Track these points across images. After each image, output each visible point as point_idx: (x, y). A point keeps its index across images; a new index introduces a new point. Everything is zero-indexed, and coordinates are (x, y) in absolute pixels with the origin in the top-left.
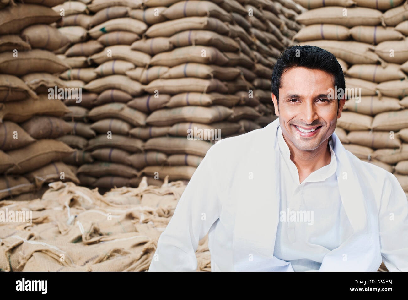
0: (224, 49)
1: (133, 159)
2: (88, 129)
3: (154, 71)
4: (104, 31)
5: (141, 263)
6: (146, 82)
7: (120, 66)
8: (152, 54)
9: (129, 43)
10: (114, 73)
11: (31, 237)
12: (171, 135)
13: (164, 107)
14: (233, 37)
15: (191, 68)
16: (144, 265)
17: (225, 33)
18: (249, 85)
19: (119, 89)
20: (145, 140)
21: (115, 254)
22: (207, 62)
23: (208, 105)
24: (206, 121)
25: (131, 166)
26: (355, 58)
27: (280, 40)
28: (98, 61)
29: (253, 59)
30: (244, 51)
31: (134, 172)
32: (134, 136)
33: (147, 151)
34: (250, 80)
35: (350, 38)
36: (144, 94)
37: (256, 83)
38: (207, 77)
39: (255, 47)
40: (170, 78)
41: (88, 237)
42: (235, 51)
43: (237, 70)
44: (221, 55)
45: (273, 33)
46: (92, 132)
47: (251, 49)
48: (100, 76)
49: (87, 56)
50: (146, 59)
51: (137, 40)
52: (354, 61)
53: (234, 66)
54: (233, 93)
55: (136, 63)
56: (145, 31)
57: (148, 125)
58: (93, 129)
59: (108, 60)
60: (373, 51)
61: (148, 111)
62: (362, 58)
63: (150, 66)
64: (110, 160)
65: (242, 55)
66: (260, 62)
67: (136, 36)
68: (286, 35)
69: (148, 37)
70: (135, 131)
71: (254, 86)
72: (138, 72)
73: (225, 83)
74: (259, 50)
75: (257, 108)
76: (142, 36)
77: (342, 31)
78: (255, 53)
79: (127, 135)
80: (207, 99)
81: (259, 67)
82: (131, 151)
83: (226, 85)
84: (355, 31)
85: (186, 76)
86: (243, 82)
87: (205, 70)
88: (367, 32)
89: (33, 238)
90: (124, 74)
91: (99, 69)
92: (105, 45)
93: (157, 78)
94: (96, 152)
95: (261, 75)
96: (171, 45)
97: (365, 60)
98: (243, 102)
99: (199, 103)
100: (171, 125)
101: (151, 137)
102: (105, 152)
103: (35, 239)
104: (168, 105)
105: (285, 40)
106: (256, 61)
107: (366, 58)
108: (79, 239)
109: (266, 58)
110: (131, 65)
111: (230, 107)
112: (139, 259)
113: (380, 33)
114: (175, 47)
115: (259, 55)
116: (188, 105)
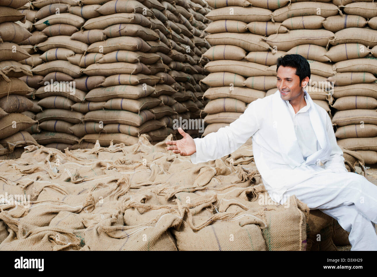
0: (147, 38)
1: (75, 128)
2: (36, 105)
3: (90, 57)
4: (47, 24)
5: (118, 192)
6: (85, 66)
7: (62, 53)
8: (89, 44)
9: (70, 34)
10: (57, 59)
11: (38, 179)
12: (106, 109)
13: (101, 86)
14: (153, 29)
15: (122, 55)
16: (120, 192)
17: (148, 26)
18: (167, 67)
19: (62, 72)
20: (84, 113)
21: (99, 186)
22: (135, 50)
23: (136, 84)
24: (134, 97)
25: (73, 134)
26: (252, 47)
27: (190, 29)
28: (43, 49)
29: (169, 46)
30: (162, 40)
31: (76, 139)
32: (75, 110)
33: (86, 122)
34: (167, 63)
35: (248, 31)
36: (83, 75)
37: (172, 65)
38: (135, 62)
39: (171, 36)
40: (105, 62)
41: (75, 179)
42: (156, 40)
43: (157, 55)
44: (145, 43)
45: (185, 24)
46: (40, 108)
47: (168, 38)
48: (45, 61)
49: (33, 45)
50: (84, 47)
51: (76, 31)
52: (251, 49)
53: (155, 52)
54: (155, 74)
55: (76, 50)
56: (83, 24)
57: (87, 101)
58: (39, 105)
59: (52, 48)
60: (265, 41)
61: (86, 90)
62: (256, 47)
63: (88, 53)
64: (55, 130)
65: (161, 43)
66: (174, 48)
67: (75, 28)
68: (194, 25)
69: (85, 29)
70: (76, 106)
71: (170, 68)
72: (77, 58)
73: (149, 66)
74: (174, 38)
75: (173, 86)
76: (80, 28)
77: (241, 26)
78: (171, 41)
79: (69, 109)
80: (135, 79)
81: (174, 52)
82: (73, 123)
83: (149, 68)
84: (251, 26)
85: (117, 61)
86: (162, 65)
87: (133, 56)
88: (261, 27)
89: (39, 179)
90: (66, 60)
91: (44, 55)
92: (49, 35)
93: (93, 63)
94: (43, 124)
95: (176, 59)
96: (105, 36)
97: (259, 48)
98: (163, 81)
99: (129, 83)
100: (106, 101)
101: (89, 110)
102: (51, 124)
103: (41, 180)
104: (103, 84)
105: (194, 29)
106: (172, 48)
107: (260, 46)
108: (69, 180)
109: (179, 45)
110: (71, 52)
111: (153, 85)
112: (116, 190)
113: (271, 27)
114: (108, 37)
115: (174, 43)
116: (120, 84)
